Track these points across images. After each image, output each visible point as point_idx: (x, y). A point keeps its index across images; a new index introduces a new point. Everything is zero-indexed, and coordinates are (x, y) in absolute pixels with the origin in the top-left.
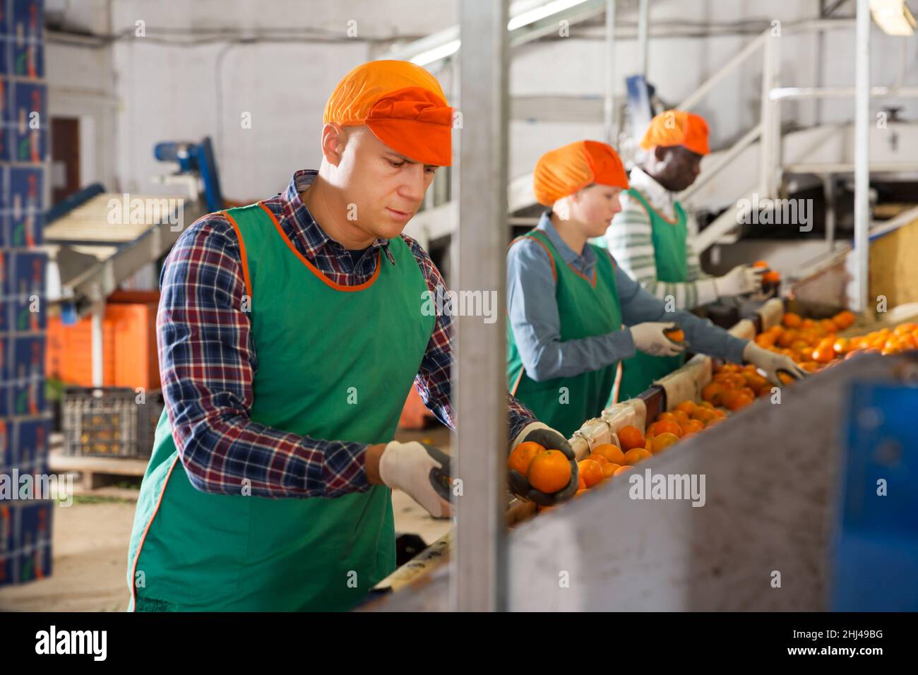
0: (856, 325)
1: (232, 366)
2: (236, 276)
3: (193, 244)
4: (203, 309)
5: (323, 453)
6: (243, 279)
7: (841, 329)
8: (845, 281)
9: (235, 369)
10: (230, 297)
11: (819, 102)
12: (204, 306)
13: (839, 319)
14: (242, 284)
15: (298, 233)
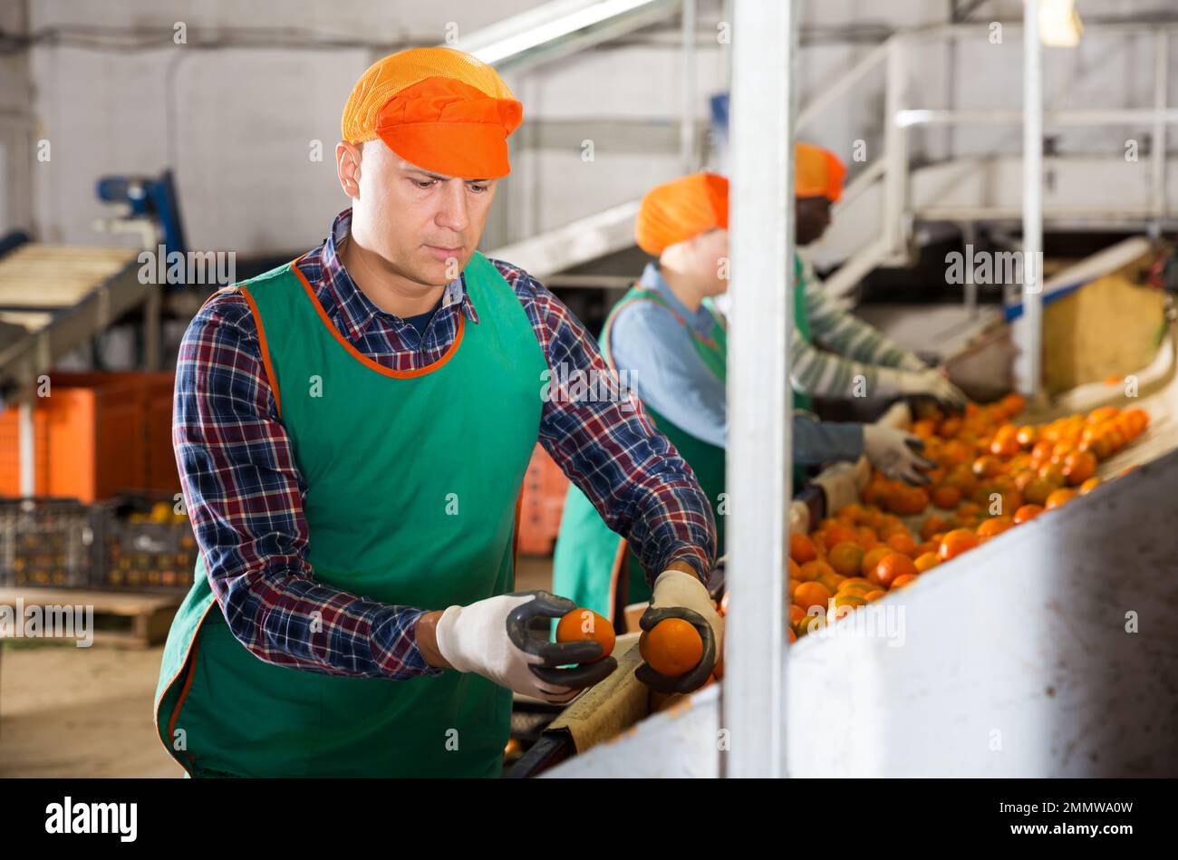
0: (1027, 412)
1: (276, 492)
2: (257, 380)
3: (199, 339)
4: (222, 425)
5: (370, 622)
6: (268, 382)
7: (1011, 416)
8: (1012, 355)
9: (280, 495)
10: (252, 407)
11: (950, 130)
12: (223, 422)
13: (1008, 403)
14: (267, 389)
15: (339, 307)
